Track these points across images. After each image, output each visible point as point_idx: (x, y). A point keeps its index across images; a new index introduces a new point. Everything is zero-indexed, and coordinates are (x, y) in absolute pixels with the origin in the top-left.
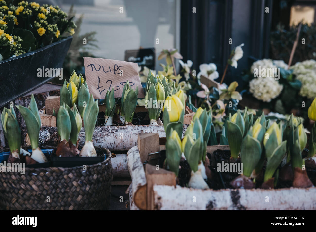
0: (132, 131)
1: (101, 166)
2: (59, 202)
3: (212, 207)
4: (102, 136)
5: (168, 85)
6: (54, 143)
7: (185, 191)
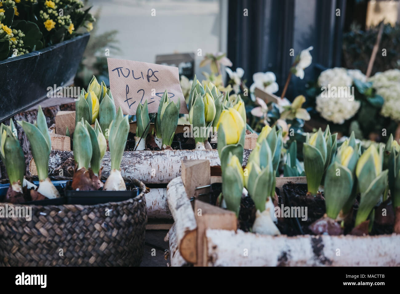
0: (172, 157)
1: (132, 204)
2: (76, 252)
3: (286, 259)
4: (131, 164)
5: (219, 97)
6: (67, 173)
7: (249, 237)
